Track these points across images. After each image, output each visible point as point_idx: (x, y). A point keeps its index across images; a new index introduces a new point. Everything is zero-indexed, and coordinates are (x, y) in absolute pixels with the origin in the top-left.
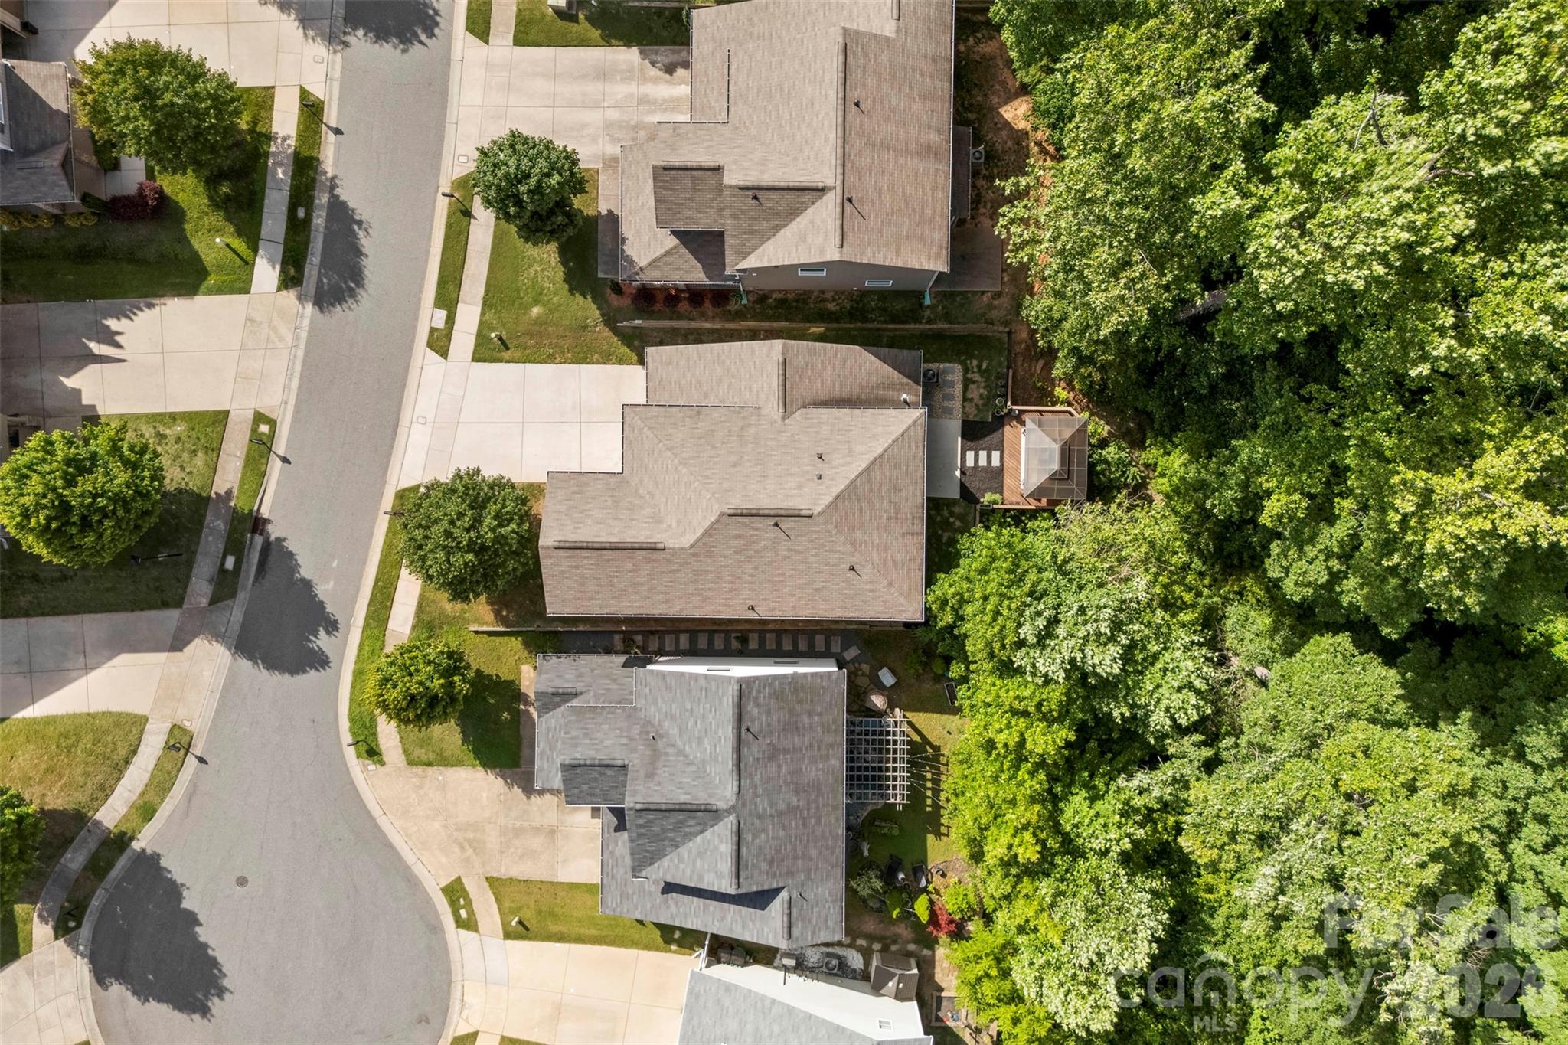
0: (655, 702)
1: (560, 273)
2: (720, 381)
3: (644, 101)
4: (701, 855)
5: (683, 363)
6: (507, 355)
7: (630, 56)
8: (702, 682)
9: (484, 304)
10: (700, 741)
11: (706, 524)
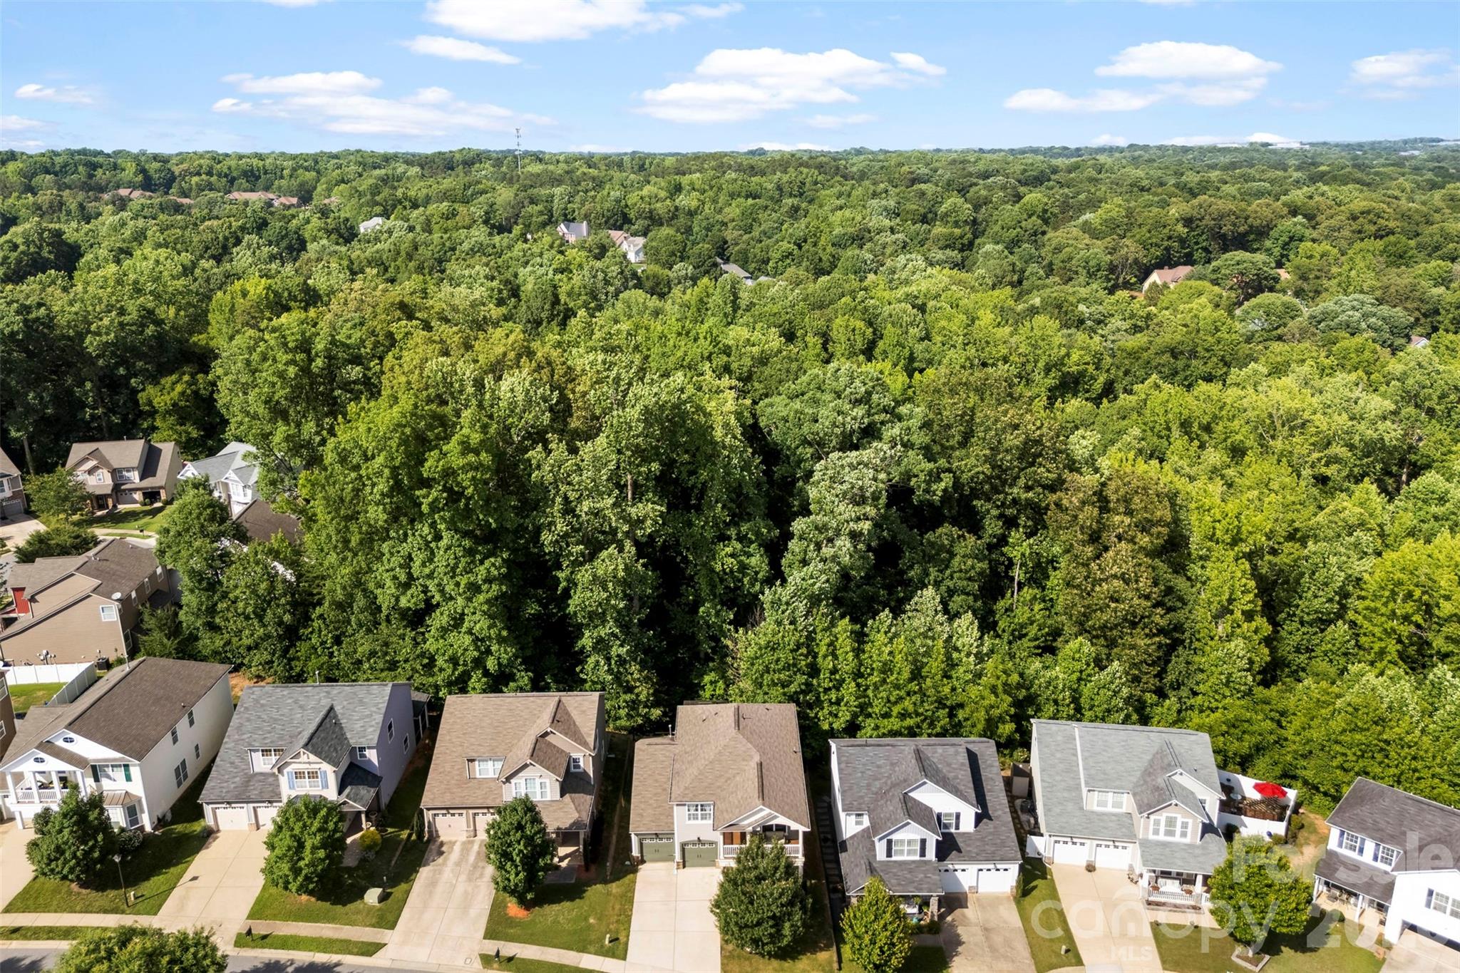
0: (862, 797)
1: (566, 904)
2: (656, 781)
3: (458, 864)
4: (949, 765)
5: (643, 806)
6: (622, 939)
7: (424, 873)
8: (843, 766)
9: (583, 951)
10: (879, 767)
11: (745, 741)
